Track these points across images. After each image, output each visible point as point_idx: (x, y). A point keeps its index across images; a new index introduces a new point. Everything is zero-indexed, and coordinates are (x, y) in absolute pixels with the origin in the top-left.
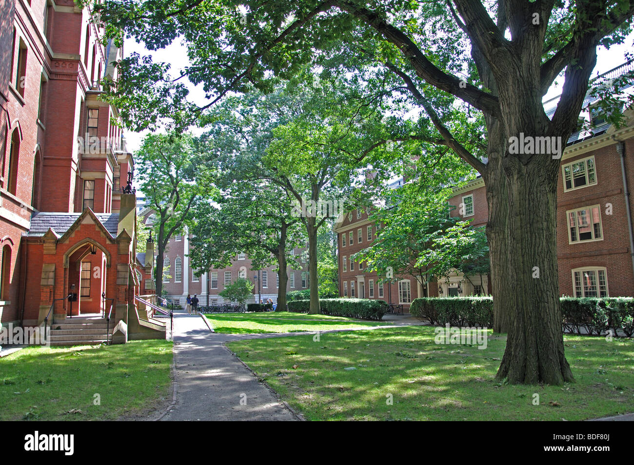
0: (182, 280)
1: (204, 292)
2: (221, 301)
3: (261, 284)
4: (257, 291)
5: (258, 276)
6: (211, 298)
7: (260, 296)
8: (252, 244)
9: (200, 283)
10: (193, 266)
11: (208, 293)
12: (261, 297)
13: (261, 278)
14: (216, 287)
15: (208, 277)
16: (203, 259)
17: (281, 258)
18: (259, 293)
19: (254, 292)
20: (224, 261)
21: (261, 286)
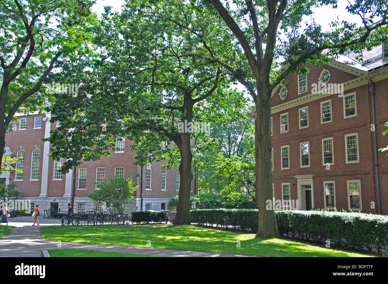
0: (40, 178)
1: (68, 194)
2: (89, 206)
3: (144, 185)
4: (138, 194)
5: (140, 175)
6: (77, 201)
7: (142, 201)
8: (142, 126)
9: (64, 181)
10: (55, 155)
11: (74, 195)
12: (144, 202)
13: (144, 177)
14: (84, 187)
15: (75, 174)
16: (70, 147)
17: (185, 146)
18: (141, 197)
19: (135, 194)
20: (98, 151)
21: (144, 187)
